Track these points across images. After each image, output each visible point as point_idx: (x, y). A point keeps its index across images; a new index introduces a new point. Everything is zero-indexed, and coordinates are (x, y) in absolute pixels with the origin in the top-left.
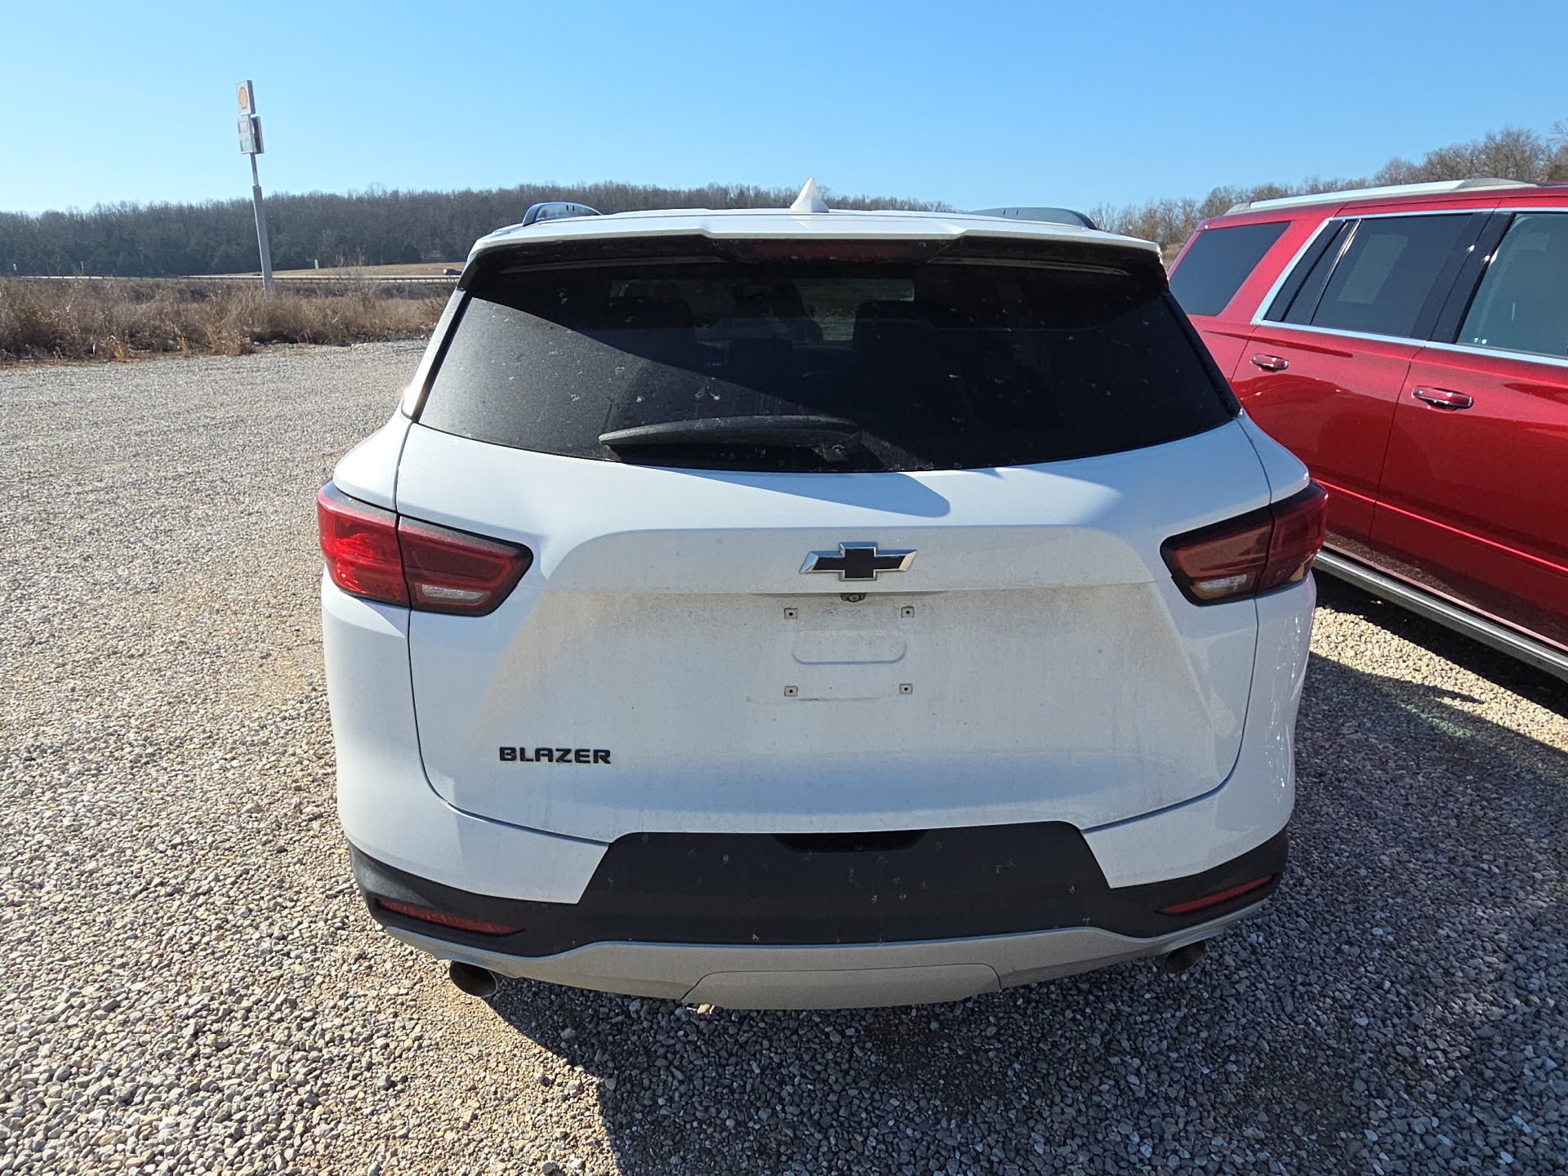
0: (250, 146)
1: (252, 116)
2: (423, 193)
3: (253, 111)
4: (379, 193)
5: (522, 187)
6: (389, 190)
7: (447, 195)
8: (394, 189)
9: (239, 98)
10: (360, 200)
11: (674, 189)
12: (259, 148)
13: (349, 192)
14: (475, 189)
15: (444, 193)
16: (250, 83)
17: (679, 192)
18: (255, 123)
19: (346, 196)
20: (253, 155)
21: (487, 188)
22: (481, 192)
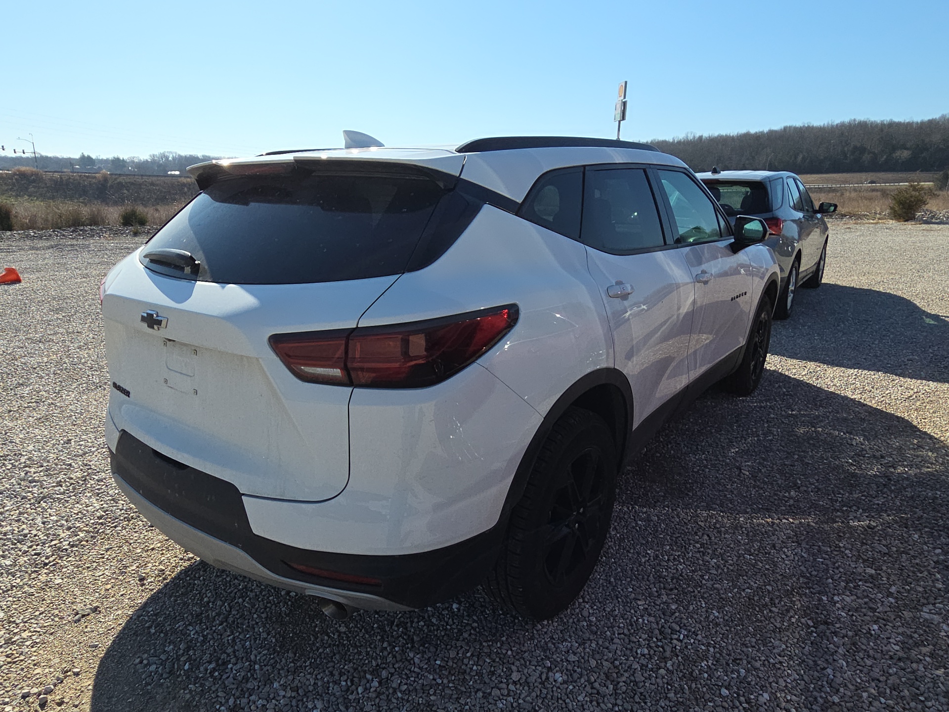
0: (619, 118)
1: (624, 100)
2: (718, 136)
3: (625, 98)
4: (691, 137)
5: (785, 128)
6: (697, 136)
7: (733, 136)
8: (701, 135)
9: (619, 92)
10: (679, 143)
11: (907, 121)
12: (623, 118)
13: (673, 139)
14: (753, 131)
15: (731, 135)
16: (626, 83)
17: (913, 122)
18: (624, 104)
19: (671, 141)
20: (619, 122)
21: (761, 130)
22: (756, 133)
